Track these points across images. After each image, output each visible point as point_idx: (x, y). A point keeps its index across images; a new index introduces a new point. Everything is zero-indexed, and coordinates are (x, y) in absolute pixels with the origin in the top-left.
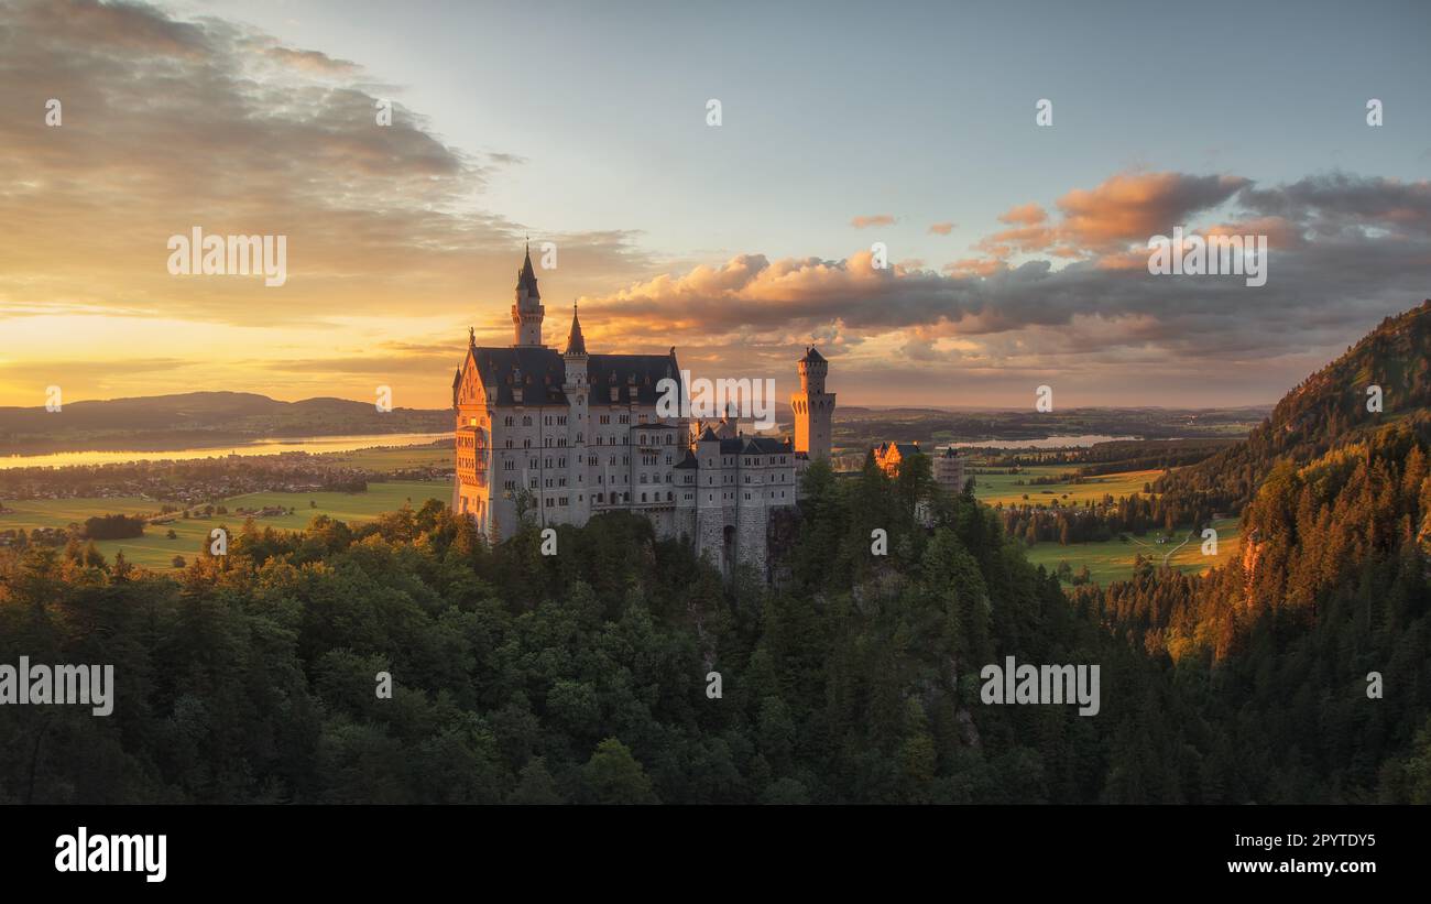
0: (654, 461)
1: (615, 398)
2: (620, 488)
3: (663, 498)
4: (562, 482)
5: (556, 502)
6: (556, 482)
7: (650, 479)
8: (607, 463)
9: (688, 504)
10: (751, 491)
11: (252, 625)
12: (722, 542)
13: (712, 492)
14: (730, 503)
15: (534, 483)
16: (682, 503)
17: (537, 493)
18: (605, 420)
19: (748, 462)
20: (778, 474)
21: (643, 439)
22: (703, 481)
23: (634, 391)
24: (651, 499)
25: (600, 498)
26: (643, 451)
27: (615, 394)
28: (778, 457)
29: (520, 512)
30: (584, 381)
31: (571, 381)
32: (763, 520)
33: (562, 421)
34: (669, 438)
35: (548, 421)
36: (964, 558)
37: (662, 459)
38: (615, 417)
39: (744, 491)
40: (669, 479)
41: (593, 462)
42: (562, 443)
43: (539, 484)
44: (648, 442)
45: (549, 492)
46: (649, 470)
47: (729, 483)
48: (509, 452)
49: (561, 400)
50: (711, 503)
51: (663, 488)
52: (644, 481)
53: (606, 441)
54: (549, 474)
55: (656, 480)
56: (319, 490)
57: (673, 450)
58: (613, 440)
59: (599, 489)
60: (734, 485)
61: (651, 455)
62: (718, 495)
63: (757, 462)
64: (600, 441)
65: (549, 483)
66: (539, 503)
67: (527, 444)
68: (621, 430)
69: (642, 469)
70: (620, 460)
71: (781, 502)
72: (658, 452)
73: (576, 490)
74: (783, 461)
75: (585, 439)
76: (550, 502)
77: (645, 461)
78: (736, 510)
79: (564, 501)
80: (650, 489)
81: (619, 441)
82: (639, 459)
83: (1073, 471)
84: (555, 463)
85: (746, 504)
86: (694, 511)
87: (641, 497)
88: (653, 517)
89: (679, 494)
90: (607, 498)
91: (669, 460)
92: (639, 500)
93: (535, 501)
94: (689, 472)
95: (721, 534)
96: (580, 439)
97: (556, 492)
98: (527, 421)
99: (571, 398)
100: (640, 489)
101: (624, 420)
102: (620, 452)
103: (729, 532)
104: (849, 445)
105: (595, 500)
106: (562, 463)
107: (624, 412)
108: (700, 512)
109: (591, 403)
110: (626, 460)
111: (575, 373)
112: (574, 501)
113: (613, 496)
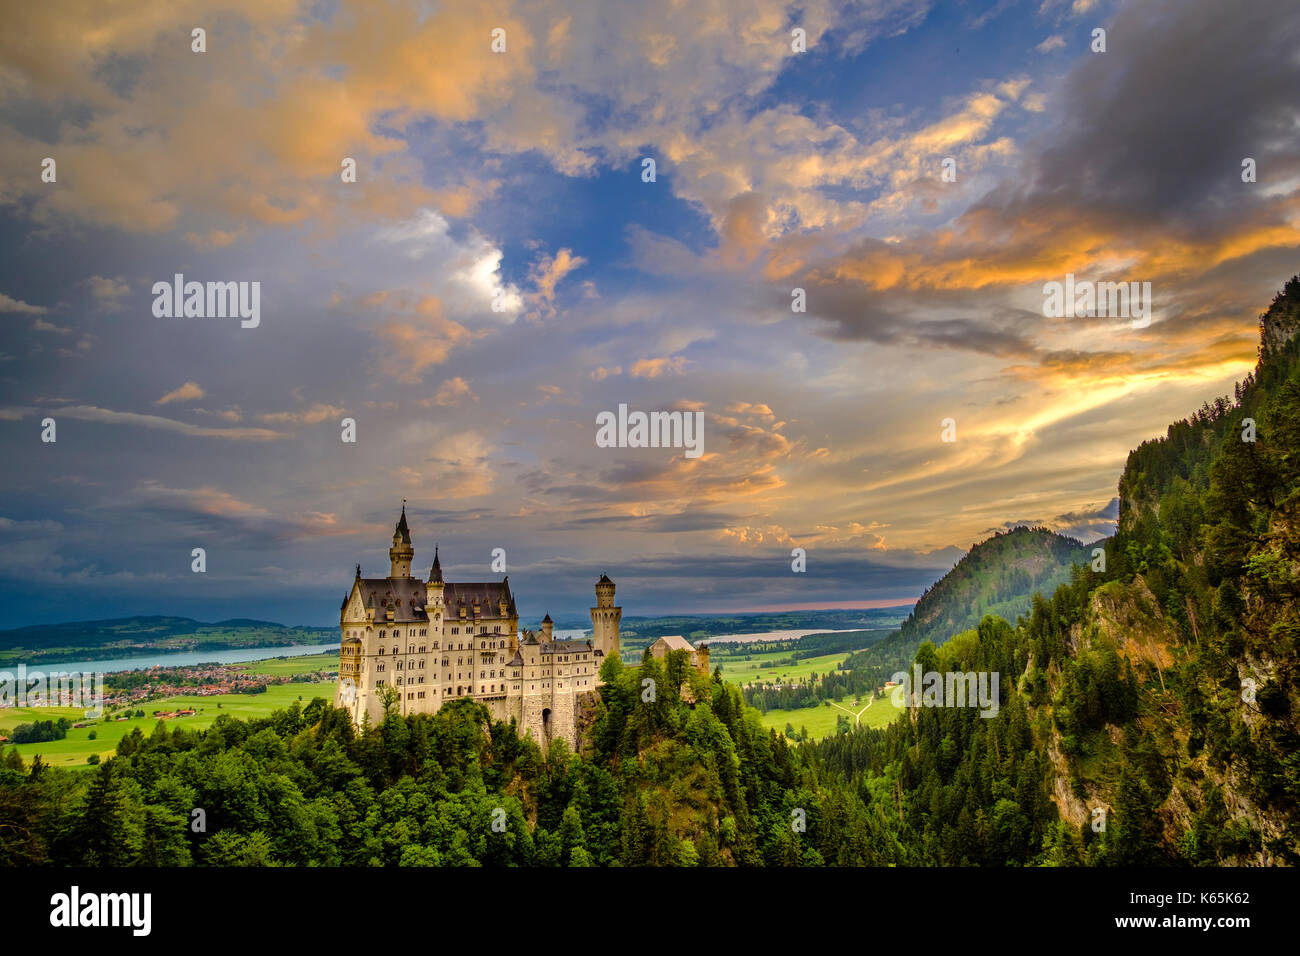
0: (491, 661)
1: (464, 615)
2: (465, 683)
3: (498, 690)
4: (421, 680)
5: (416, 696)
6: (416, 680)
7: (488, 675)
8: (456, 664)
9: (517, 693)
10: (562, 681)
11: (149, 814)
12: (541, 723)
13: (534, 683)
14: (548, 691)
15: (399, 681)
16: (511, 693)
17: (401, 689)
18: (455, 631)
19: (560, 659)
20: (581, 667)
21: (483, 645)
22: (527, 675)
23: (478, 610)
24: (488, 690)
25: (450, 691)
26: (483, 654)
27: (464, 612)
28: (581, 655)
29: (387, 705)
30: (441, 602)
31: (431, 603)
32: (572, 703)
33: (423, 633)
34: (502, 644)
35: (412, 634)
36: (717, 725)
37: (497, 660)
38: (462, 629)
39: (556, 682)
40: (502, 674)
41: (445, 663)
42: (422, 650)
43: (403, 682)
44: (487, 647)
45: (410, 688)
46: (487, 668)
47: (546, 676)
48: (380, 658)
49: (422, 617)
50: (533, 693)
51: (497, 681)
52: (483, 675)
53: (456, 647)
54: (411, 674)
55: (492, 675)
56: (227, 693)
57: (505, 652)
58: (461, 646)
59: (449, 684)
60: (548, 678)
61: (488, 657)
62: (538, 685)
63: (566, 659)
64: (451, 647)
65: (411, 681)
66: (402, 696)
67: (395, 651)
68: (467, 639)
69: (480, 666)
70: (465, 661)
71: (583, 689)
72: (494, 654)
73: (431, 686)
74: (585, 657)
75: (440, 645)
76: (411, 696)
77: (485, 661)
78: (551, 696)
79: (422, 695)
80: (487, 682)
81: (465, 647)
82: (478, 660)
83: (788, 656)
84: (416, 665)
85: (559, 691)
86: (520, 698)
87: (481, 689)
88: (490, 706)
89: (509, 686)
90: (455, 691)
91: (502, 659)
92: (479, 691)
93: (399, 695)
94: (517, 669)
95: (541, 715)
96: (436, 645)
97: (416, 688)
98: (396, 634)
99: (431, 616)
100: (480, 683)
101: (469, 631)
102: (466, 655)
103: (546, 713)
104: (633, 644)
105: (446, 693)
106: (422, 665)
107: (470, 625)
108: (525, 698)
109: (446, 620)
110: (470, 661)
111: (434, 597)
112: (429, 694)
113: (459, 689)
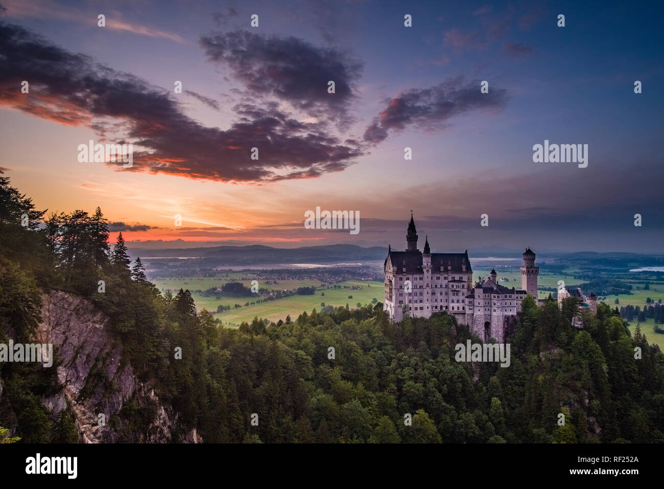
0: (457, 295)
1: (442, 270)
2: (444, 304)
3: (461, 309)
4: (421, 301)
5: (419, 309)
6: (418, 301)
7: (455, 301)
8: (439, 294)
9: (471, 312)
10: (496, 309)
12: (484, 329)
13: (480, 308)
14: (488, 313)
15: (410, 302)
16: (468, 311)
17: (411, 305)
18: (438, 278)
19: (494, 297)
20: (508, 302)
21: (453, 286)
22: (476, 304)
23: (450, 268)
24: (456, 309)
25: (436, 307)
26: (452, 291)
27: (442, 269)
28: (508, 295)
29: (404, 313)
30: (429, 264)
31: (425, 264)
32: (502, 320)
33: (421, 279)
34: (463, 286)
35: (416, 279)
36: (593, 344)
37: (460, 294)
38: (442, 277)
39: (493, 308)
40: (463, 301)
41: (433, 294)
42: (421, 287)
43: (412, 302)
44: (455, 287)
45: (416, 305)
46: (455, 298)
47: (487, 305)
48: (400, 290)
49: (421, 271)
50: (479, 313)
51: (461, 305)
52: (453, 302)
53: (439, 286)
54: (416, 298)
55: (458, 302)
57: (465, 290)
58: (441, 286)
59: (436, 304)
61: (456, 292)
62: (482, 309)
63: (498, 297)
64: (436, 286)
65: (416, 302)
66: (412, 308)
67: (407, 287)
68: (445, 282)
69: (451, 297)
70: (444, 294)
71: (510, 313)
72: (459, 291)
73: (426, 304)
74: (510, 297)
75: (430, 285)
76: (416, 309)
77: (454, 295)
78: (490, 315)
79: (422, 308)
80: (455, 305)
81: (444, 286)
82: (451, 293)
84: (418, 294)
85: (494, 314)
86: (473, 315)
87: (452, 308)
88: (457, 317)
89: (467, 308)
90: (439, 308)
91: (463, 294)
92: (451, 309)
93: (410, 308)
94: (471, 300)
95: (484, 325)
96: (428, 286)
97: (418, 305)
98: (407, 279)
99: (425, 270)
100: (451, 305)
101: (445, 278)
102: (444, 291)
103: (487, 325)
105: (434, 308)
106: (421, 294)
107: (446, 275)
108: (475, 316)
109: (432, 273)
110: (446, 294)
111: (426, 261)
112: (425, 308)
113: (441, 307)
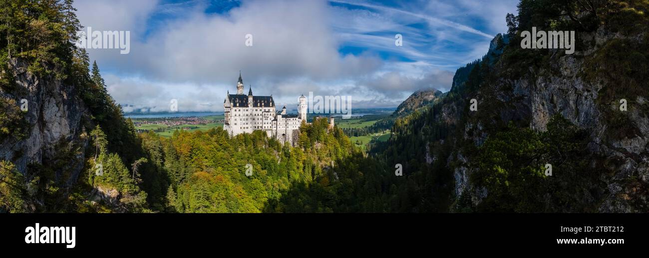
0: (267, 119)
2: (260, 125)
3: (269, 128)
4: (247, 124)
8: (257, 120)
10: (289, 126)
12: (282, 137)
13: (280, 126)
14: (284, 129)
15: (241, 124)
16: (273, 129)
18: (256, 110)
19: (288, 119)
20: (294, 122)
21: (265, 114)
22: (278, 124)
23: (263, 104)
24: (266, 128)
25: (255, 127)
26: (264, 117)
27: (259, 104)
28: (294, 118)
30: (252, 102)
31: (249, 102)
32: (292, 132)
33: (247, 110)
34: (271, 114)
35: (244, 110)
37: (269, 119)
38: (259, 109)
39: (287, 126)
40: (271, 123)
41: (254, 119)
42: (247, 115)
45: (244, 126)
46: (266, 121)
47: (284, 124)
48: (235, 117)
49: (247, 106)
50: (280, 129)
51: (269, 125)
52: (265, 123)
54: (244, 122)
55: (268, 123)
57: (271, 117)
58: (258, 115)
59: (255, 125)
62: (282, 127)
63: (290, 119)
64: (255, 115)
65: (244, 124)
67: (239, 115)
68: (260, 112)
69: (264, 121)
70: (260, 119)
71: (295, 128)
72: (268, 117)
73: (250, 125)
74: (296, 119)
75: (252, 114)
76: (244, 128)
77: (265, 119)
78: (286, 130)
79: (247, 128)
80: (266, 125)
81: (260, 114)
83: (359, 121)
85: (288, 129)
86: (276, 130)
88: (267, 132)
89: (273, 127)
90: (257, 127)
91: (270, 119)
92: (264, 128)
93: (241, 128)
94: (275, 122)
95: (282, 135)
98: (239, 110)
99: (249, 105)
100: (264, 125)
101: (261, 110)
102: (260, 117)
103: (284, 135)
106: (247, 119)
107: (261, 108)
108: (278, 130)
109: (253, 106)
111: (250, 99)
112: (249, 128)
113: (258, 127)
